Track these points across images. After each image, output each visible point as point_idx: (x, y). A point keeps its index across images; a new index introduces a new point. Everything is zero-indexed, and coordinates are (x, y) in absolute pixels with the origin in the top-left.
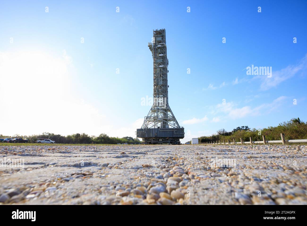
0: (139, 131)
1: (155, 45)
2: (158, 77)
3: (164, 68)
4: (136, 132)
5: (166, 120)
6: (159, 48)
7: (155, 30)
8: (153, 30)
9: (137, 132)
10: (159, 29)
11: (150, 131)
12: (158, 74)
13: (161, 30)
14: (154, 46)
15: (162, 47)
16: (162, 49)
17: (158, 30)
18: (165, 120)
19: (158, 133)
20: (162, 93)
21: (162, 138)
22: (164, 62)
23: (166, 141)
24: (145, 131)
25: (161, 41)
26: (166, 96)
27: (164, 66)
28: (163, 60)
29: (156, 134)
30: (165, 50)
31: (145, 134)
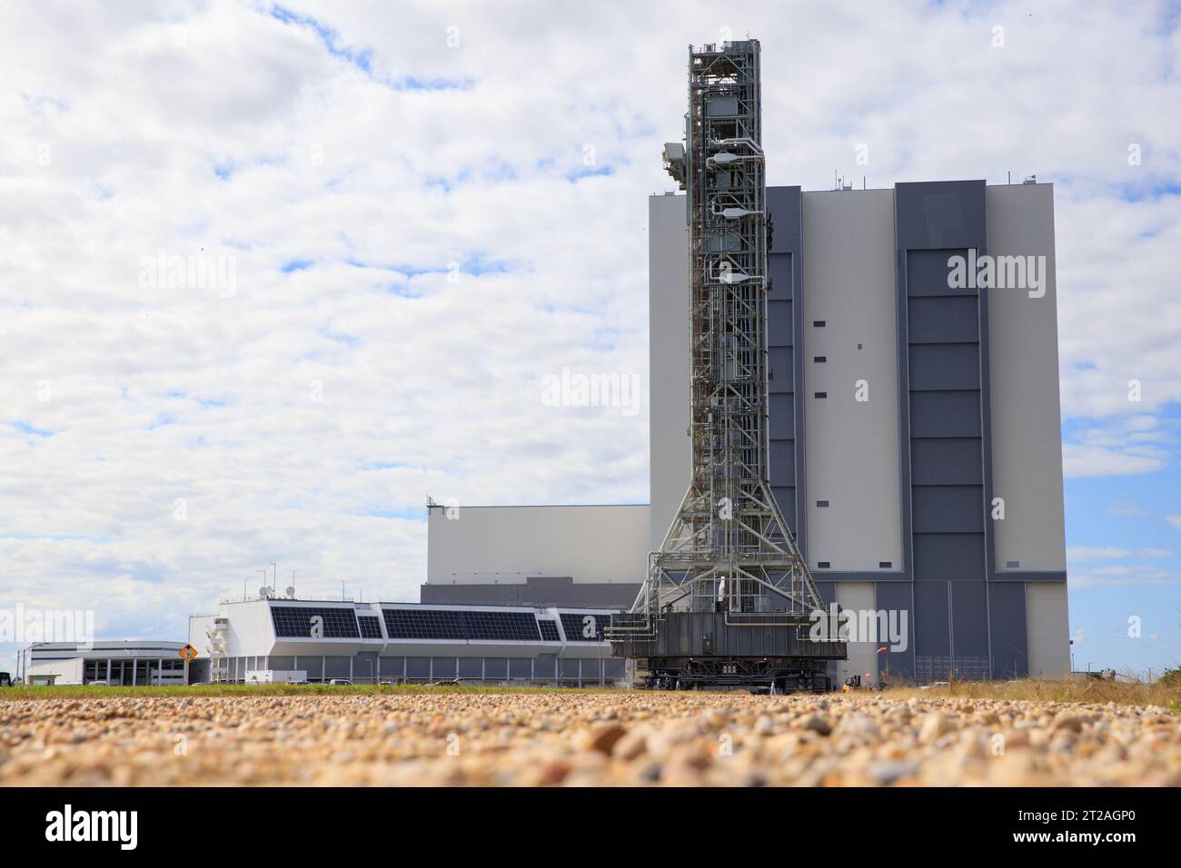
0: (624, 625)
1: (701, 148)
3: (751, 291)
6: (723, 167)
7: (699, 47)
8: (690, 46)
9: (615, 632)
11: (679, 625)
12: (716, 321)
13: (733, 53)
14: (696, 154)
15: (741, 166)
16: (740, 177)
19: (719, 634)
20: (736, 424)
21: (734, 658)
22: (747, 255)
23: (753, 676)
24: (651, 625)
25: (734, 120)
26: (755, 443)
27: (751, 277)
28: (747, 239)
29: (708, 643)
30: (754, 180)
31: (652, 638)
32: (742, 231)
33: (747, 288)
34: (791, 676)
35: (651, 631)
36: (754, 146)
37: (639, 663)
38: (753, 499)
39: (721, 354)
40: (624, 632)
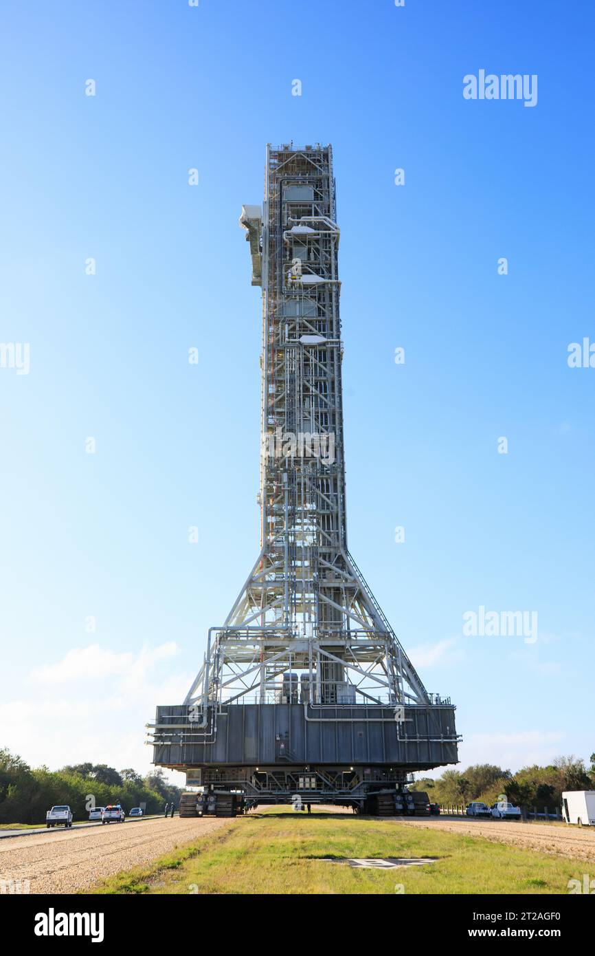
0: (172, 721)
1: (278, 225)
2: (291, 396)
3: (328, 355)
4: (153, 731)
5: (340, 651)
6: (300, 240)
7: (277, 147)
8: (268, 145)
9: (160, 730)
10: (299, 146)
11: (245, 722)
12: (292, 381)
13: (309, 152)
14: (272, 230)
15: (317, 241)
16: (318, 250)
17: (295, 148)
18: (337, 655)
19: (297, 732)
20: (314, 487)
21: (313, 766)
22: (325, 321)
23: (338, 792)
24: (209, 721)
25: (311, 206)
26: (335, 507)
27: (329, 340)
28: (324, 306)
29: (282, 746)
30: (330, 255)
31: (209, 739)
32: (319, 300)
33: (325, 352)
34: (384, 791)
35: (208, 729)
36: (330, 224)
37: (189, 776)
38: (334, 568)
39: (297, 414)
40: (173, 730)
